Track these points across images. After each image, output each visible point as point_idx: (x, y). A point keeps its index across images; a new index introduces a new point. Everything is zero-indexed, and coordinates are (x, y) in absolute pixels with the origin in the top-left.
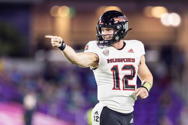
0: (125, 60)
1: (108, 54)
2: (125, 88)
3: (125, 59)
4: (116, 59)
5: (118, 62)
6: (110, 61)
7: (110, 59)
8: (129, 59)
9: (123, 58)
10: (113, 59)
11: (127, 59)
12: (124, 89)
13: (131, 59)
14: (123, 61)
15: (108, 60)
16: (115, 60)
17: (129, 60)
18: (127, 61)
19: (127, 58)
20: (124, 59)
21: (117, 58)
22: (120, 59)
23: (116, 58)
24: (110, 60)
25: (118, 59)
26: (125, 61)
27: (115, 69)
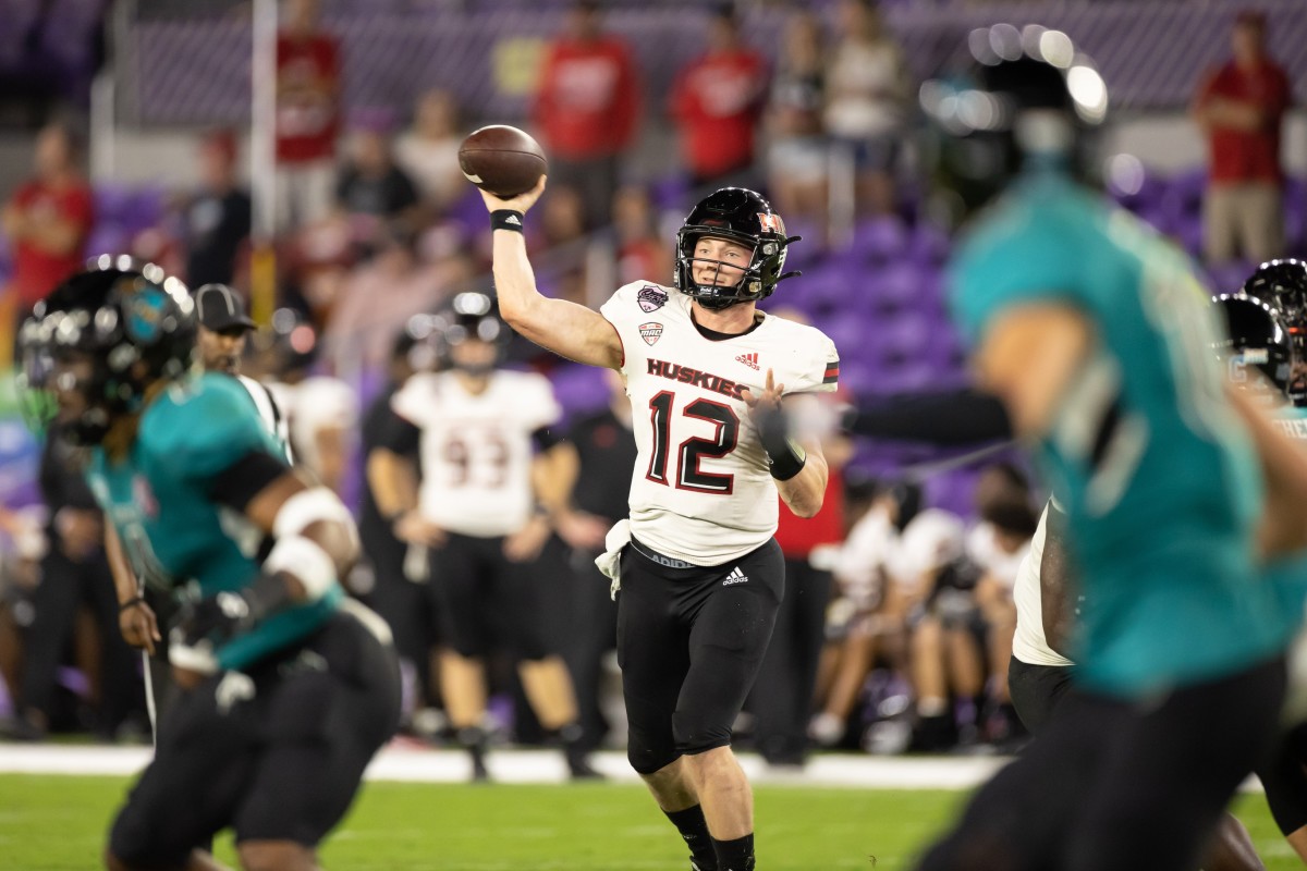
0: (710, 381)
1: (656, 340)
2: (683, 483)
3: (710, 376)
4: (676, 367)
5: (681, 379)
6: (655, 367)
7: (659, 362)
8: (724, 381)
9: (704, 371)
10: (667, 365)
11: (716, 379)
12: (679, 486)
13: (732, 384)
14: (700, 383)
15: (650, 361)
16: (671, 370)
17: (723, 386)
18: (714, 388)
19: (719, 375)
20: (708, 376)
21: (684, 364)
22: (691, 371)
23: (678, 364)
24: (655, 363)
25: (685, 369)
26: (705, 386)
27: (662, 403)
